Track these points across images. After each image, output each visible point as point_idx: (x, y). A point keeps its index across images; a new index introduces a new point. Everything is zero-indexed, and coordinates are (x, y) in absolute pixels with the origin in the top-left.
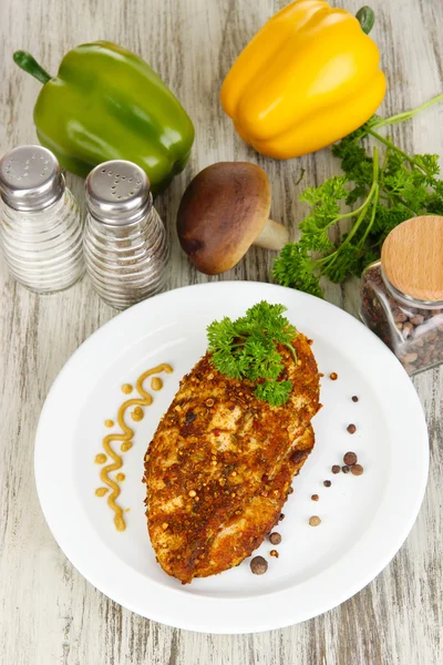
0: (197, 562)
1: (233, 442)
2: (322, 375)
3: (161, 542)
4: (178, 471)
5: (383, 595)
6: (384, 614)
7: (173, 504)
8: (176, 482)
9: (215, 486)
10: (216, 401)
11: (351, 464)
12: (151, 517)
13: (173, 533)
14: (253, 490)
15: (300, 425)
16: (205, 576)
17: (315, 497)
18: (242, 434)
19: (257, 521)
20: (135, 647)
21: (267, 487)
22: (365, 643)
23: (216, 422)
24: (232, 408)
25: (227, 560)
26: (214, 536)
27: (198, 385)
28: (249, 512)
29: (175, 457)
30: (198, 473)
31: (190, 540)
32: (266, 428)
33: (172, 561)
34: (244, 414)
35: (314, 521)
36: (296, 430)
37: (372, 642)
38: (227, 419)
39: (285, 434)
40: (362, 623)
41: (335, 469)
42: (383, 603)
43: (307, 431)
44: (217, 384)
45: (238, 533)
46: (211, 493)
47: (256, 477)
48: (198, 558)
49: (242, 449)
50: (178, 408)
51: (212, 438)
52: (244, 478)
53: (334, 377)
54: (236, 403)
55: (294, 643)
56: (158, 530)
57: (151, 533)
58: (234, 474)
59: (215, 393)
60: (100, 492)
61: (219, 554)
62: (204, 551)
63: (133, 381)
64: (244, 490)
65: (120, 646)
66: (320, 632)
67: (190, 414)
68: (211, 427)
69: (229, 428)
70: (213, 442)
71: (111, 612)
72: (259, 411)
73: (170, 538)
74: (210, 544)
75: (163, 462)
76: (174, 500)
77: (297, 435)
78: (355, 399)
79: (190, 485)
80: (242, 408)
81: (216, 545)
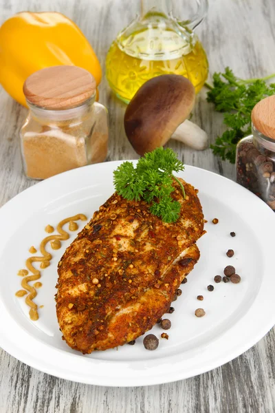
0: (96, 332)
1: (131, 245)
2: (206, 222)
3: (66, 320)
4: (84, 264)
5: (260, 371)
6: (262, 386)
7: (78, 290)
8: (82, 272)
9: (114, 276)
11: (230, 275)
12: (59, 300)
13: (77, 312)
16: (103, 350)
17: (200, 298)
18: (139, 240)
19: (150, 306)
20: (38, 408)
21: (159, 282)
22: (245, 406)
23: (118, 230)
24: (131, 221)
25: (124, 333)
26: (113, 315)
27: (105, 210)
28: (143, 299)
29: (82, 255)
30: (102, 266)
31: (91, 316)
32: (159, 237)
33: (75, 334)
34: (141, 226)
35: (199, 313)
36: (183, 242)
37: (252, 406)
38: (127, 229)
39: (175, 242)
40: (242, 391)
41: (217, 279)
42: (260, 377)
43: (194, 248)
44: (120, 205)
45: (133, 312)
46: (111, 281)
47: (150, 270)
48: (97, 329)
49: (139, 250)
50: (88, 227)
51: (114, 242)
52: (139, 270)
53: (216, 221)
54: (135, 217)
55: (181, 405)
56: (64, 310)
57: (58, 312)
58: (131, 266)
59: (118, 212)
60: (20, 294)
61: (117, 328)
62: (103, 324)
63: (55, 224)
64: (140, 279)
65: (25, 407)
66: (204, 398)
67: (97, 227)
68: (113, 234)
69: (128, 235)
70: (114, 244)
71: (19, 382)
72: (153, 224)
73: (75, 316)
74: (109, 319)
75: (73, 258)
76: (79, 286)
77: (184, 246)
78: (233, 234)
79: (94, 275)
80: (139, 221)
81: (114, 321)
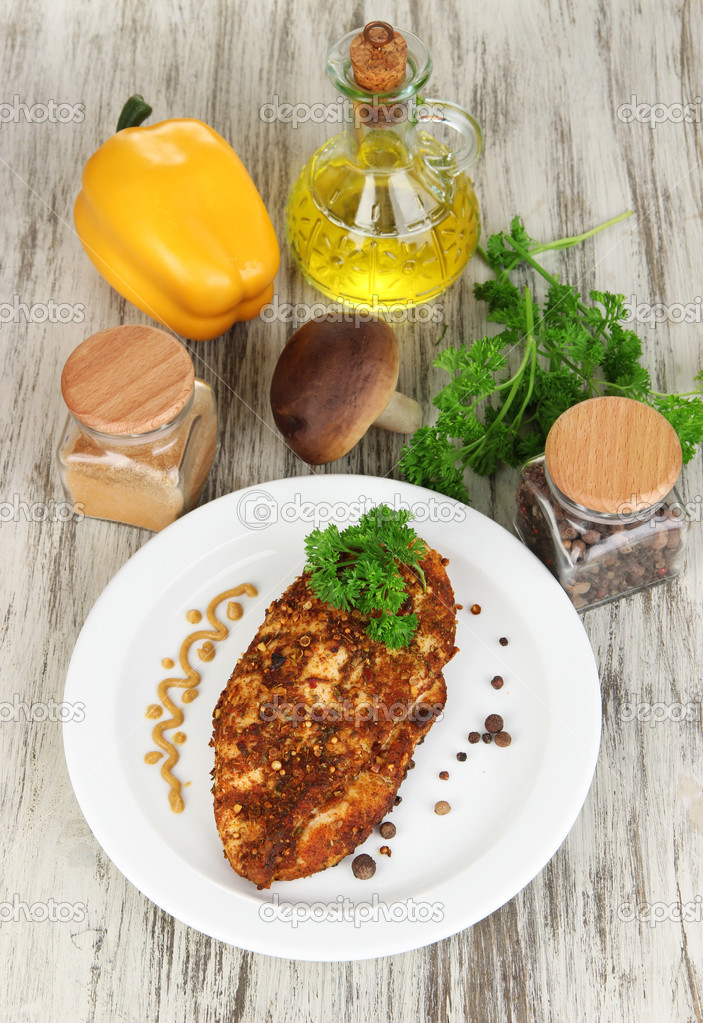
0: (279, 859)
1: (335, 696)
2: (460, 607)
3: (231, 830)
4: (258, 734)
5: (532, 913)
6: (532, 940)
7: (248, 780)
8: (254, 748)
9: (307, 756)
10: (314, 638)
11: (495, 731)
12: (219, 795)
13: (246, 819)
14: (359, 763)
15: (426, 676)
16: (290, 879)
17: (444, 775)
18: (348, 686)
19: (363, 807)
20: (190, 974)
21: (379, 760)
22: (505, 978)
23: (313, 668)
24: (335, 650)
25: (321, 858)
26: (304, 826)
27: (290, 616)
28: (353, 793)
29: (255, 715)
30: (285, 737)
31: (271, 829)
32: (380, 679)
33: (245, 857)
34: (351, 658)
35: (442, 807)
36: (421, 683)
37: (515, 978)
38: (328, 664)
39: (406, 689)
40: (502, 950)
41: (473, 738)
42: (531, 923)
43: (437, 684)
44: (317, 615)
45: (336, 821)
46: (302, 766)
47: (364, 745)
48: (281, 855)
50: (261, 647)
51: (306, 690)
52: (348, 747)
53: (476, 610)
54: (341, 643)
55: (408, 975)
56: (227, 813)
57: (218, 817)
58: (334, 740)
59: (313, 628)
60: (152, 758)
61: (311, 850)
62: (289, 845)
63: (203, 605)
64: (348, 762)
65: (169, 972)
66: (444, 961)
67: (277, 656)
68: (305, 675)
69: (330, 676)
70: (307, 696)
71: (159, 924)
72: (371, 655)
73: (244, 825)
74: (298, 836)
75: (238, 720)
76: (251, 774)
77: (422, 690)
78: (504, 642)
79: (274, 753)
80: (348, 650)
81: (306, 838)
